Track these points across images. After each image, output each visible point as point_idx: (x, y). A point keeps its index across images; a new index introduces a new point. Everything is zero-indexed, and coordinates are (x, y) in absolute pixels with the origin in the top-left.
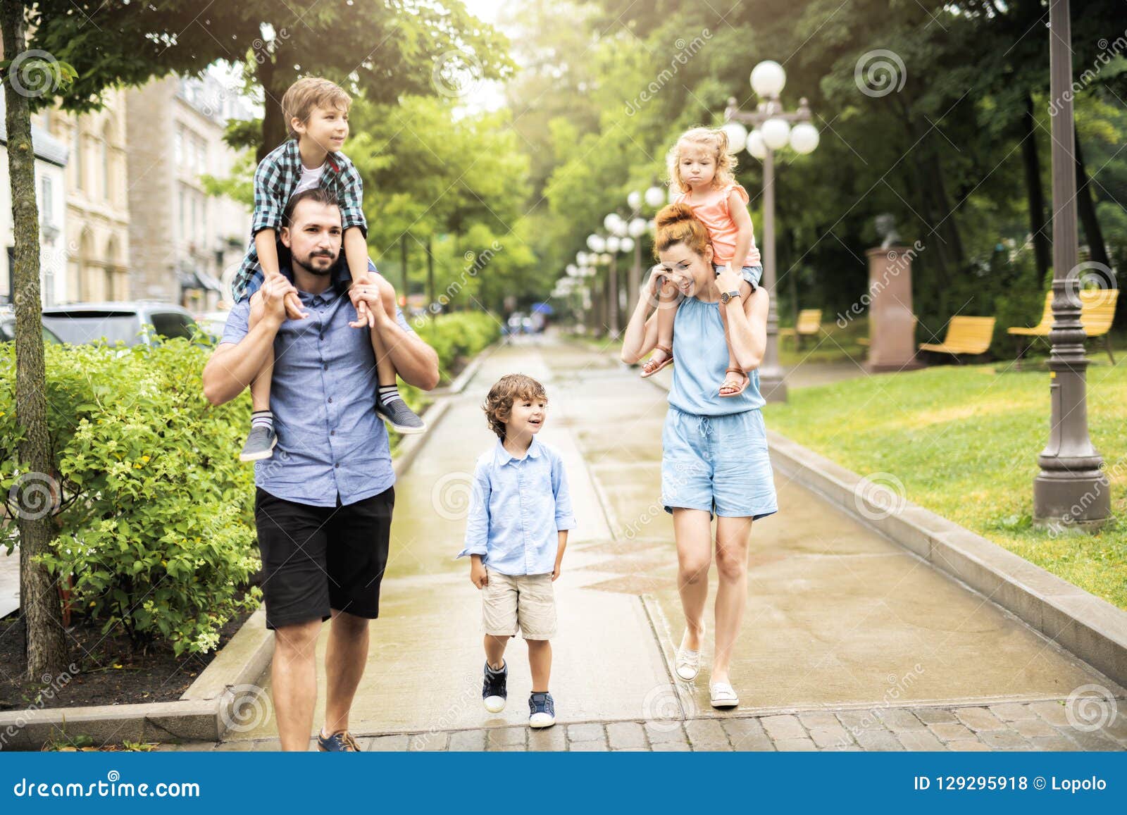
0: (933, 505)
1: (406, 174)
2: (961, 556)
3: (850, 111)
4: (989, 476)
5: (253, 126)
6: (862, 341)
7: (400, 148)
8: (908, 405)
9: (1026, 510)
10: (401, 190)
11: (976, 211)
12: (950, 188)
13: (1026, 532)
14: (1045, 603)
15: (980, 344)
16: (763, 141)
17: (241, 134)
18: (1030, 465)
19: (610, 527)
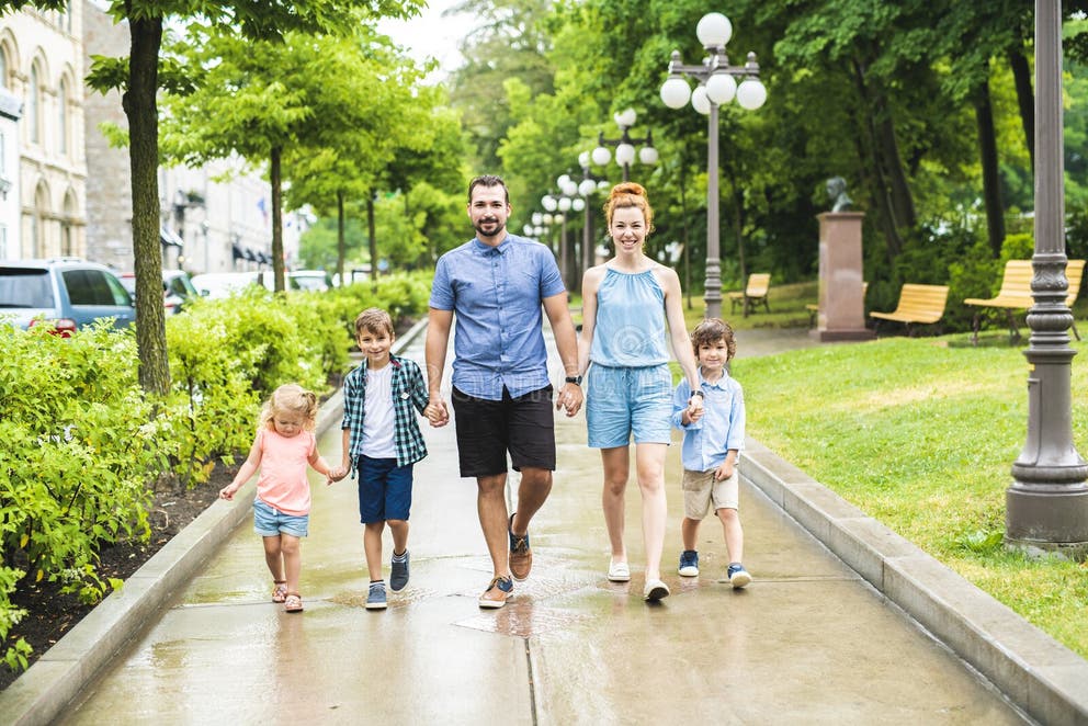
0: (885, 514)
3: (803, 72)
4: (949, 477)
6: (811, 305)
8: (857, 384)
9: (996, 525)
11: (927, 174)
13: (996, 555)
14: (1032, 676)
15: (932, 313)
16: (709, 97)
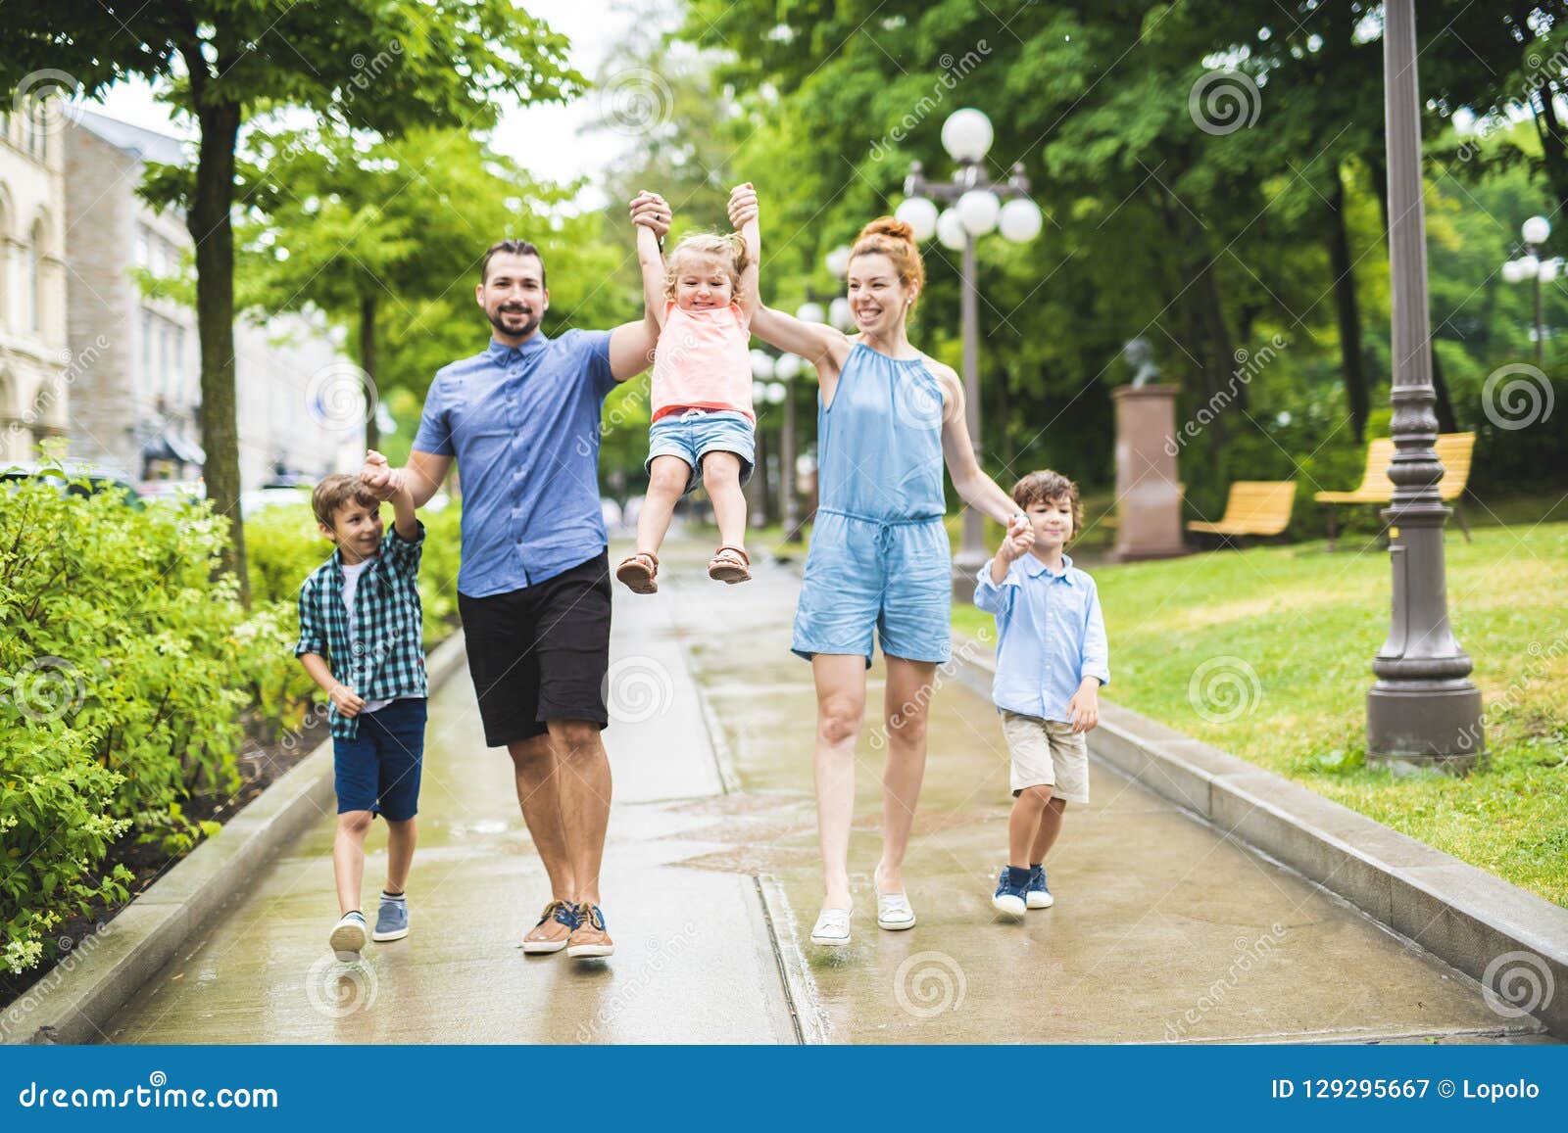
0: (1212, 738)
1: (440, 270)
2: (1259, 809)
4: (1295, 696)
5: (184, 173)
6: (1106, 521)
7: (430, 232)
8: (1172, 602)
9: (1355, 743)
10: (432, 294)
11: (1264, 345)
12: (1228, 311)
13: (1356, 775)
14: (1395, 878)
15: (1275, 521)
16: (962, 226)
17: (165, 185)
18: (1357, 678)
19: (721, 776)
